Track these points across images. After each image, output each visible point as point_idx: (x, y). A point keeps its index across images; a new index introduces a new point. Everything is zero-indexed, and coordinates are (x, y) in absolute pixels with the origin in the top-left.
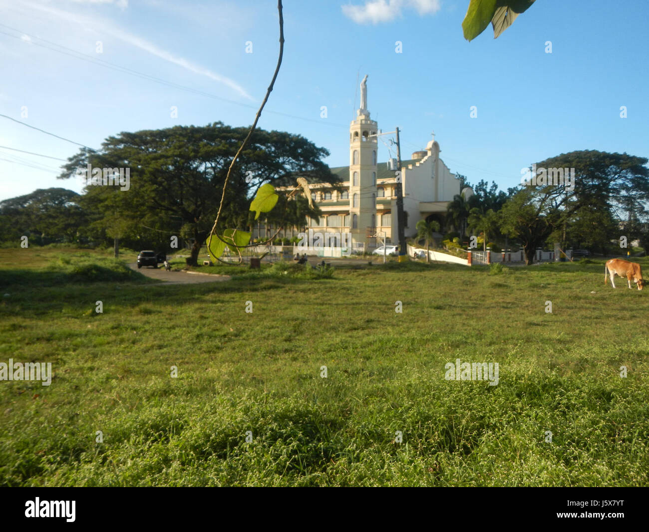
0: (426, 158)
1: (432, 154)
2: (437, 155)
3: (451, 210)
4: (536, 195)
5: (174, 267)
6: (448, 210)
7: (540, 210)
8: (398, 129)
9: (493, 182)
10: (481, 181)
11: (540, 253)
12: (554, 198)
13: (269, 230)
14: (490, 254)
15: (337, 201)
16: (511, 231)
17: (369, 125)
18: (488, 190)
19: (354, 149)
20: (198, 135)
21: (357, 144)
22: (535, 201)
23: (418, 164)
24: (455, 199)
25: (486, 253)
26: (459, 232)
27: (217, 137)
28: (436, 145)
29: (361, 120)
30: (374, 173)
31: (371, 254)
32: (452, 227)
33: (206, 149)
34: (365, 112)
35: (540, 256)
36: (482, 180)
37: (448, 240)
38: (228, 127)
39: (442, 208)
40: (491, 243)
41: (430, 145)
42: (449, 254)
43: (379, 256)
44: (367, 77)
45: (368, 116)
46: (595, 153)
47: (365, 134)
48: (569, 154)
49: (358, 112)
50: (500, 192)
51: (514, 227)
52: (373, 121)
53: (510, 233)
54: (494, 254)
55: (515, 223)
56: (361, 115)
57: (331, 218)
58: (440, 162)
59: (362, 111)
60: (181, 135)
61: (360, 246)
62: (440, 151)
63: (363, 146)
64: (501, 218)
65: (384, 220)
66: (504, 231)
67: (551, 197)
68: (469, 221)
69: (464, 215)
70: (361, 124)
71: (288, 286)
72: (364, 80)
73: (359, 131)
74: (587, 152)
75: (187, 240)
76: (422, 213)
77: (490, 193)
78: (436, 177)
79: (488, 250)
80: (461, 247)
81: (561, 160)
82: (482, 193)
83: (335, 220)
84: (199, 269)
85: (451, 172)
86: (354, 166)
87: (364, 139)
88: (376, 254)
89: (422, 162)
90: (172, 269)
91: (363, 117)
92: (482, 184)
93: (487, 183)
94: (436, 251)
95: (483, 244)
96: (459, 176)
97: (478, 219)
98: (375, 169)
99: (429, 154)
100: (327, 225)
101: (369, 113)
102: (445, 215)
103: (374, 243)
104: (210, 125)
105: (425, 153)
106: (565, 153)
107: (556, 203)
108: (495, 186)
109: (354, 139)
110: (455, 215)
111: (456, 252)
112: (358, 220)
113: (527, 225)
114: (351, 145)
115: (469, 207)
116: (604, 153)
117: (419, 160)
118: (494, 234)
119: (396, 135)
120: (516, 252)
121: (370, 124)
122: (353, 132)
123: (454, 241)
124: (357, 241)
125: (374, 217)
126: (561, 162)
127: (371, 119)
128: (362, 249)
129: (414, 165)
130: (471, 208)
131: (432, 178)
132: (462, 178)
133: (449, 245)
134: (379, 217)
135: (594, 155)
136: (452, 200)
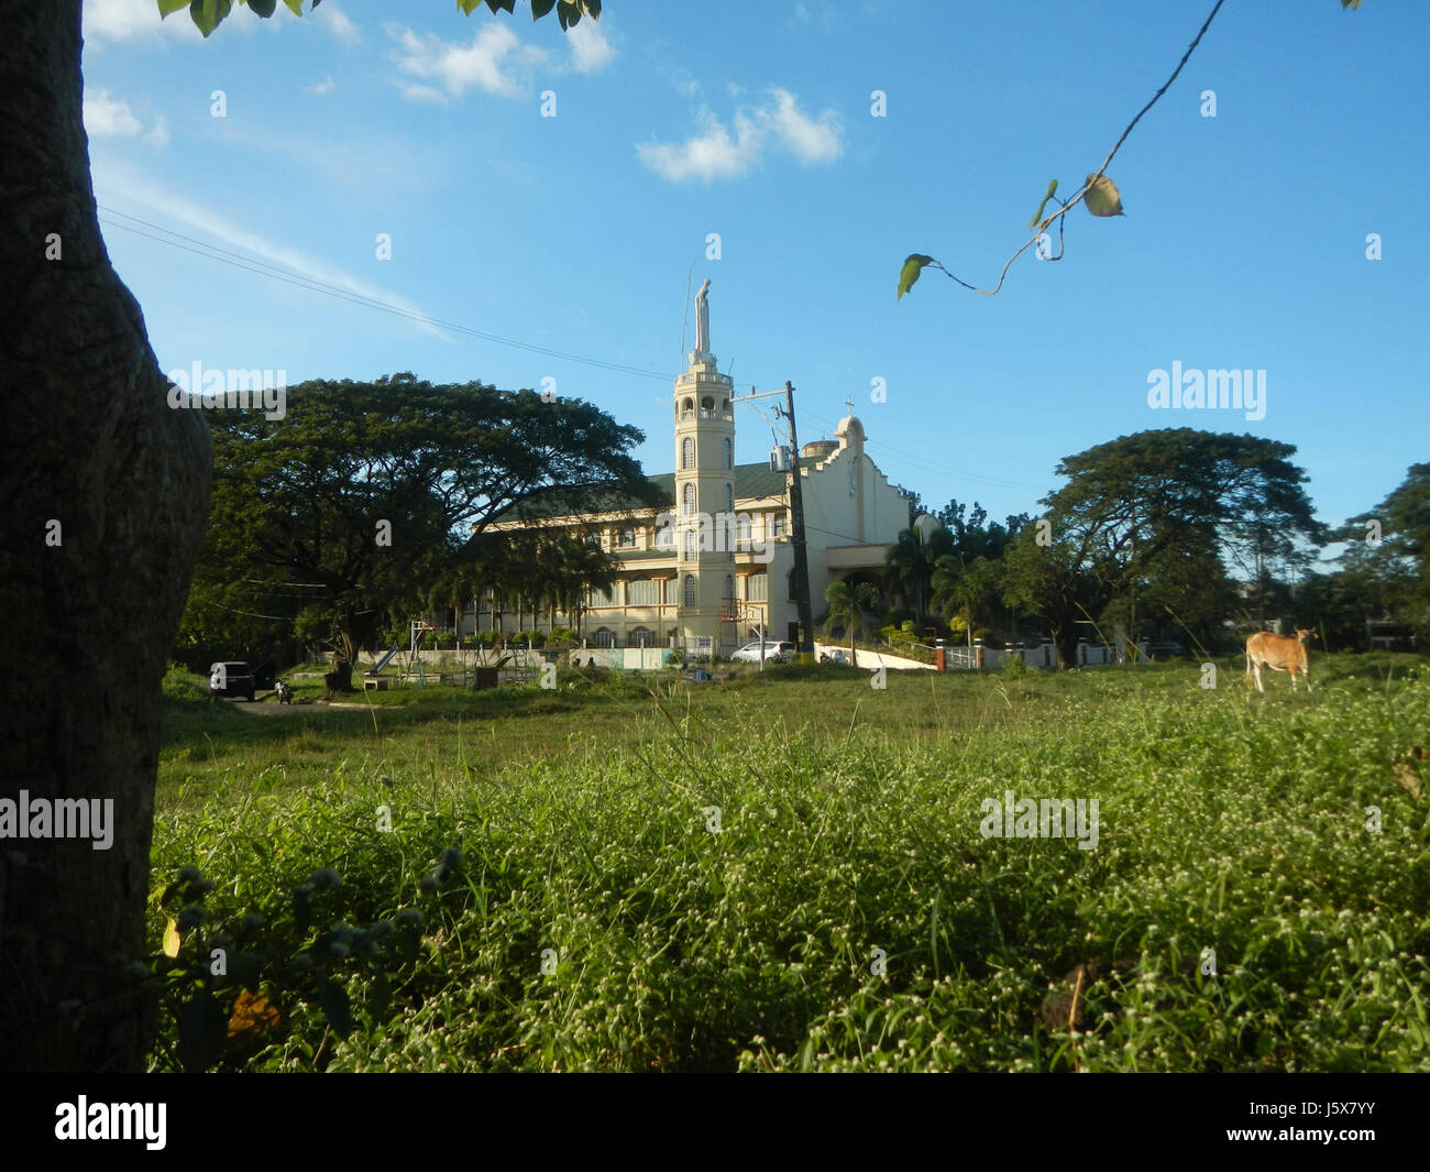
0: (836, 453)
1: (849, 446)
2: (859, 447)
3: (894, 562)
4: (1074, 523)
5: (297, 696)
6: (889, 563)
7: (1082, 556)
8: (789, 384)
9: (976, 505)
10: (949, 503)
11: (1084, 649)
12: (1110, 528)
13: (498, 615)
14: (982, 651)
15: (648, 550)
16: (1025, 599)
17: (712, 383)
18: (966, 522)
19: (684, 436)
20: (360, 400)
21: (690, 425)
22: (1071, 536)
23: (819, 467)
24: (900, 538)
25: (973, 650)
26: (912, 609)
27: (404, 402)
28: (855, 426)
29: (699, 374)
30: (729, 485)
31: (727, 661)
32: (898, 598)
33: (380, 427)
34: (704, 354)
35: (1084, 656)
36: (953, 501)
37: (892, 627)
38: (425, 384)
39: (876, 557)
40: (983, 630)
41: (843, 425)
42: (896, 655)
43: (745, 663)
44: (708, 284)
45: (711, 365)
46: (1186, 434)
47: (707, 402)
48: (1136, 437)
49: (691, 357)
50: (992, 524)
51: (1031, 592)
52: (723, 376)
53: (1023, 606)
54: (990, 652)
55: (1033, 583)
56: (696, 363)
57: (636, 586)
58: (866, 463)
59: (698, 355)
60: (322, 399)
61: (704, 643)
62: (866, 439)
63: (702, 430)
64: (1004, 572)
65: (751, 586)
66: (1010, 601)
67: (1104, 528)
68: (933, 584)
69: (923, 571)
70: (699, 382)
71: (590, 707)
72: (701, 290)
73: (694, 396)
74: (1171, 433)
75: (308, 643)
76: (833, 570)
77: (970, 528)
78: (857, 494)
79: (977, 643)
80: (921, 641)
81: (1121, 449)
82: (953, 529)
83: (644, 591)
84: (356, 697)
85: (890, 482)
86: (686, 473)
87: (705, 414)
88: (737, 660)
89: (828, 461)
90: (293, 700)
91: (702, 368)
92: (954, 509)
93: (963, 506)
94: (868, 650)
95: (965, 632)
96: (905, 492)
97: (954, 577)
98: (731, 478)
99: (843, 444)
100: (627, 600)
101: (715, 360)
102: (882, 573)
103: (731, 636)
104: (385, 379)
105: (835, 445)
106: (1128, 434)
107: (1115, 539)
108: (981, 513)
109: (684, 415)
110: (904, 573)
111: (909, 651)
112: (697, 588)
113: (1059, 587)
114: (678, 427)
115: (932, 556)
116: (1204, 433)
117: (822, 458)
118: (988, 610)
119: (785, 396)
120: (1034, 647)
121: (717, 383)
122: (680, 399)
123: (904, 627)
124: (694, 633)
125: (730, 580)
126: (1121, 453)
127: (719, 371)
128: (709, 651)
129: (812, 469)
130: (936, 556)
131: (851, 495)
132: (912, 498)
133: (893, 636)
134: (740, 581)
135: (1187, 438)
136: (896, 541)
